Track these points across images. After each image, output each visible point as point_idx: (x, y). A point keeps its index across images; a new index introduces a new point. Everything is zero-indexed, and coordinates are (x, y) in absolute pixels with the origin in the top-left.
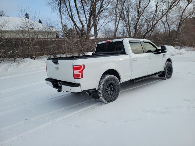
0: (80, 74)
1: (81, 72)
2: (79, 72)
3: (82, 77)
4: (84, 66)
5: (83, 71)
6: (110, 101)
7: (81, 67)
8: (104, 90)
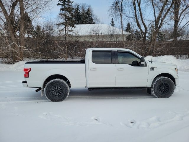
0: (27, 74)
1: (28, 73)
2: (26, 73)
3: (28, 77)
4: (30, 69)
5: (30, 73)
6: (53, 100)
7: (28, 70)
8: (47, 90)
